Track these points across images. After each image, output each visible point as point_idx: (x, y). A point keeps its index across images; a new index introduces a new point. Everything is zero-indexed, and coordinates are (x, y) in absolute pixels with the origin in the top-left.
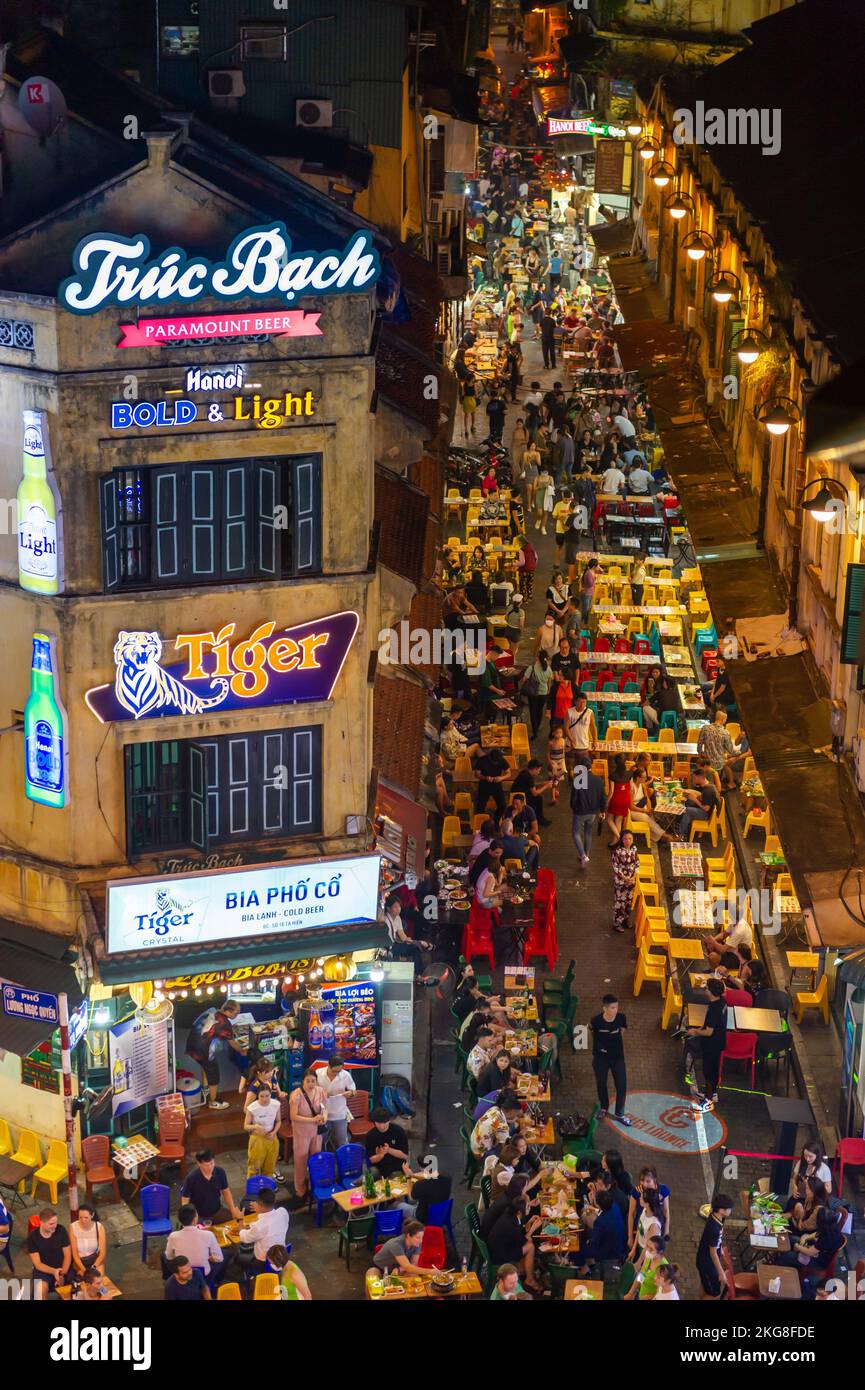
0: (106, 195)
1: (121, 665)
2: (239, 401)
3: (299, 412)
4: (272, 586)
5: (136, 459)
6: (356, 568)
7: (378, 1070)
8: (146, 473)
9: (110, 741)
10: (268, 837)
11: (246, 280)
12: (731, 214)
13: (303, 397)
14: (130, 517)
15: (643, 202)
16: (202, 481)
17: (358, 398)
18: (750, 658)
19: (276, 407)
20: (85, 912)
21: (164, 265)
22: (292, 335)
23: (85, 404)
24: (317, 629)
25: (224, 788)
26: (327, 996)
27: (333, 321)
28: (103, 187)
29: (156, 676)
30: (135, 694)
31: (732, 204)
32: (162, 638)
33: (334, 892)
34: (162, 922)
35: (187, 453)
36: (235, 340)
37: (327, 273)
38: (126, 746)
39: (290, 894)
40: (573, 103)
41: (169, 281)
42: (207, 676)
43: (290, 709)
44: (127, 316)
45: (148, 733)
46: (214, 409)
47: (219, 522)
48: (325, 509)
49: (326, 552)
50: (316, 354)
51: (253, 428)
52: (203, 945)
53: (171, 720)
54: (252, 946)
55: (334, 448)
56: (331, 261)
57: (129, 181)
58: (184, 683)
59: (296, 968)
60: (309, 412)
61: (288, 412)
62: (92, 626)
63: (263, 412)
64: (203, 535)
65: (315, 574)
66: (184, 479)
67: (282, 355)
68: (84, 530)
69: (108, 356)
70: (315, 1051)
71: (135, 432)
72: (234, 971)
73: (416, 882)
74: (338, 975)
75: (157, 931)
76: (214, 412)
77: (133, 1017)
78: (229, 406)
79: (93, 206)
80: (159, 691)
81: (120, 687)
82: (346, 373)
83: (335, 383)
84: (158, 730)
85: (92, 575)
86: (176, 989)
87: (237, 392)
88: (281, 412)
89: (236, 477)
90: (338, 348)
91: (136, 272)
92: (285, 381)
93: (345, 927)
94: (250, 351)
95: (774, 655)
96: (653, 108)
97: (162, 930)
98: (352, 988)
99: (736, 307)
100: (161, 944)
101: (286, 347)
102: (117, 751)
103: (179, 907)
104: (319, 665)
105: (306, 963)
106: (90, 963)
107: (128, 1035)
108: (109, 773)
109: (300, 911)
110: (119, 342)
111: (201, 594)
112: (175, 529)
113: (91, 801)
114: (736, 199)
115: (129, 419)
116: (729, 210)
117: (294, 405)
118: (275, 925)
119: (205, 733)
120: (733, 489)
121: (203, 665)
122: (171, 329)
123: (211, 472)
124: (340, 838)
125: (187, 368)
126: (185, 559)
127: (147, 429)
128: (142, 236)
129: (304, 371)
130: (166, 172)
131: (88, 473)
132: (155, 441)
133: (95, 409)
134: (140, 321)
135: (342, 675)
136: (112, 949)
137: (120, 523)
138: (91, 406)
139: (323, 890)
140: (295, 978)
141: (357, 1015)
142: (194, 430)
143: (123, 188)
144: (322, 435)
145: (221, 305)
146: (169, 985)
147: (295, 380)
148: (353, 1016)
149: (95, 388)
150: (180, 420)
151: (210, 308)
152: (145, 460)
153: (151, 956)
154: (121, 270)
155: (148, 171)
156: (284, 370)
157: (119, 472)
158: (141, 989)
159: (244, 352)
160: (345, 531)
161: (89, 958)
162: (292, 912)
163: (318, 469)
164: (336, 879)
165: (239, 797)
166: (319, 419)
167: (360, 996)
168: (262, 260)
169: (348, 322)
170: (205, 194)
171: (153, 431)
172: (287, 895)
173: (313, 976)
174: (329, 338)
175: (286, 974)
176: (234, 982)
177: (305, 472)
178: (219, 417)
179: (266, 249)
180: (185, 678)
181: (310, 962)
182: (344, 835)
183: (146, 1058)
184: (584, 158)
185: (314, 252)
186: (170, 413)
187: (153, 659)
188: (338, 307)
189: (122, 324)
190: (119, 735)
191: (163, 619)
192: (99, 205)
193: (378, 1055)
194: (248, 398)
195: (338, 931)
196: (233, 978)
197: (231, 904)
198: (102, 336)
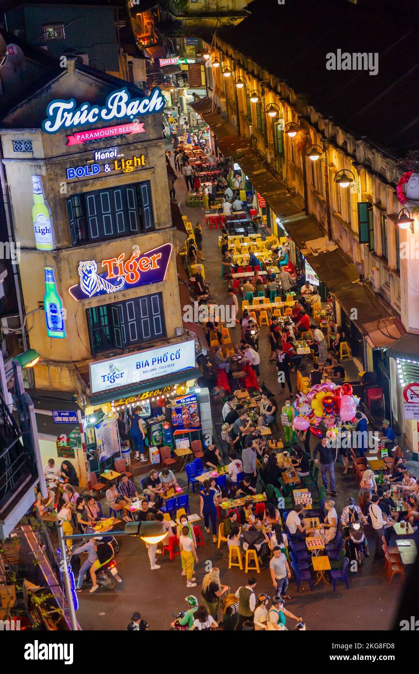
0: (52, 86)
1: (82, 275)
2: (116, 162)
3: (139, 164)
4: (137, 236)
5: (78, 191)
6: (168, 226)
7: (201, 431)
8: (82, 196)
9: (80, 308)
10: (145, 341)
11: (114, 113)
12: (267, 81)
13: (140, 158)
14: (77, 216)
15: (214, 88)
16: (105, 196)
17: (162, 156)
18: (315, 255)
19: (131, 163)
20: (79, 379)
21: (82, 110)
22: (134, 133)
23: (56, 170)
24: (156, 252)
25: (126, 322)
26: (179, 402)
27: (148, 126)
28: (50, 83)
29: (96, 278)
30: (88, 287)
31: (267, 76)
32: (96, 263)
33: (178, 357)
34: (112, 377)
35: (98, 186)
36: (111, 138)
37: (145, 106)
38: (86, 309)
39: (161, 360)
40: (166, 52)
41: (85, 116)
42: (116, 276)
43: (149, 287)
44: (69, 133)
45: (94, 303)
46: (107, 166)
47: (113, 213)
48: (154, 202)
49: (156, 220)
50: (143, 140)
51: (122, 173)
52: (129, 385)
53: (103, 296)
54: (148, 383)
55: (154, 177)
56: (146, 101)
57: (60, 80)
58: (107, 280)
59: (166, 391)
60: (143, 164)
61: (136, 165)
62: (68, 261)
63: (126, 166)
64: (107, 219)
65: (153, 230)
66: (97, 197)
67: (131, 142)
68: (61, 222)
69: (63, 149)
70: (175, 426)
71: (77, 180)
72: (142, 395)
73: (206, 352)
74: (183, 392)
75: (111, 382)
76: (107, 168)
77: (103, 420)
78: (112, 165)
79: (47, 91)
80: (98, 285)
81: (82, 285)
82: (156, 146)
83: (153, 151)
84: (98, 301)
85: (66, 240)
86: (119, 406)
87: (115, 159)
88: (133, 165)
89: (118, 193)
90: (151, 137)
91: (71, 114)
92: (133, 152)
93: (183, 371)
94: (118, 142)
95: (325, 252)
96: (213, 45)
97: (113, 381)
98: (187, 398)
99: (277, 119)
100: (112, 387)
101: (131, 138)
102: (83, 312)
103: (118, 370)
104: (159, 267)
105: (169, 389)
106: (85, 399)
107: (102, 428)
108: (81, 321)
109: (166, 367)
110: (67, 143)
111: (110, 243)
112: (96, 218)
113: (75, 334)
114: (270, 73)
115: (74, 175)
116: (266, 79)
117: (137, 161)
118: (156, 374)
119: (117, 300)
120: (288, 195)
121: (114, 272)
122: (87, 136)
123: (108, 193)
124: (174, 337)
125: (94, 151)
126: (101, 229)
127: (81, 178)
128: (72, 99)
129: (140, 147)
130: (75, 74)
131: (60, 199)
132: (85, 182)
133: (60, 172)
134: (74, 134)
135: (168, 270)
136: (94, 391)
137: (74, 218)
138: (59, 172)
139: (173, 357)
140: (165, 395)
141: (190, 409)
142: (100, 176)
143: (58, 82)
144: (149, 173)
145: (105, 124)
146: (117, 404)
147: (136, 151)
148: (189, 410)
149: (59, 163)
150: (94, 172)
151: (100, 126)
152: (82, 191)
153: (109, 392)
154: (66, 114)
155: (68, 74)
156: (132, 148)
157: (72, 196)
158: (106, 407)
159: (115, 142)
160: (162, 211)
161: (85, 397)
162: (163, 367)
163: (149, 186)
164: (178, 352)
165: (133, 325)
166: (147, 166)
167: (191, 401)
168: (119, 104)
169: (155, 125)
170: (92, 81)
171: (85, 178)
172: (160, 360)
173: (172, 394)
174: (148, 133)
175: (162, 394)
176: (141, 400)
177: (144, 188)
178: (109, 169)
179: (121, 99)
180: (107, 278)
181: (171, 388)
182: (176, 336)
183: (110, 437)
184: (177, 75)
185: (138, 98)
186: (90, 170)
187: (94, 272)
188: (150, 120)
189: (67, 136)
190: (83, 305)
191: (95, 255)
192: (49, 90)
193: (200, 425)
194: (120, 161)
195: (181, 373)
196: (142, 398)
197: (139, 367)
198: (60, 142)
